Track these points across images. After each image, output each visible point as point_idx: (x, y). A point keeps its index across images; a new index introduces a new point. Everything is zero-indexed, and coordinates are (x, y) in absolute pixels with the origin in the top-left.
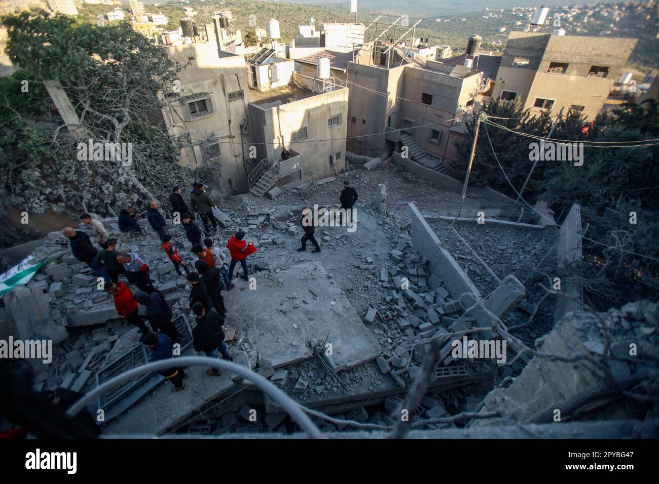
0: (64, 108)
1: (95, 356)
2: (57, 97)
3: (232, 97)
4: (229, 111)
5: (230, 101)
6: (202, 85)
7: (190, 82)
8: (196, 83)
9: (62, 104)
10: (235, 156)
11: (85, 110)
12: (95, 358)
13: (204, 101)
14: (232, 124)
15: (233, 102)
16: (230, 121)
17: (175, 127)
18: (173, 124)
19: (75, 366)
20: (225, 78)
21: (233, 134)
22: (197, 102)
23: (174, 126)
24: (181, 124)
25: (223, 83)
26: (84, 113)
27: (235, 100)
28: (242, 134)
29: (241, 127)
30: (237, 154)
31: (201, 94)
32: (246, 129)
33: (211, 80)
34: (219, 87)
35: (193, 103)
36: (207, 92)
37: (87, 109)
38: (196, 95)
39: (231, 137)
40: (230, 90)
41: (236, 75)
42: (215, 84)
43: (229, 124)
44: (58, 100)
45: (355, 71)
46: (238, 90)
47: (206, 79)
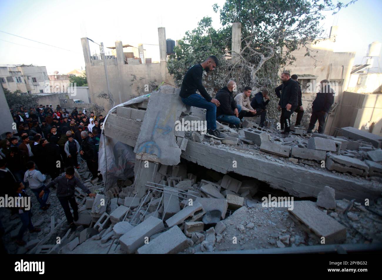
0: (236, 41)
1: (201, 211)
2: (235, 34)
6: (313, 69)
7: (304, 66)
8: (308, 67)
9: (236, 39)
11: (246, 47)
12: (201, 215)
19: (166, 210)
20: (333, 67)
22: (304, 79)
26: (245, 48)
31: (309, 75)
33: (320, 67)
34: (325, 73)
36: (314, 75)
37: (248, 46)
38: (305, 75)
40: (333, 77)
41: (343, 66)
42: (322, 70)
44: (235, 36)
46: (340, 78)
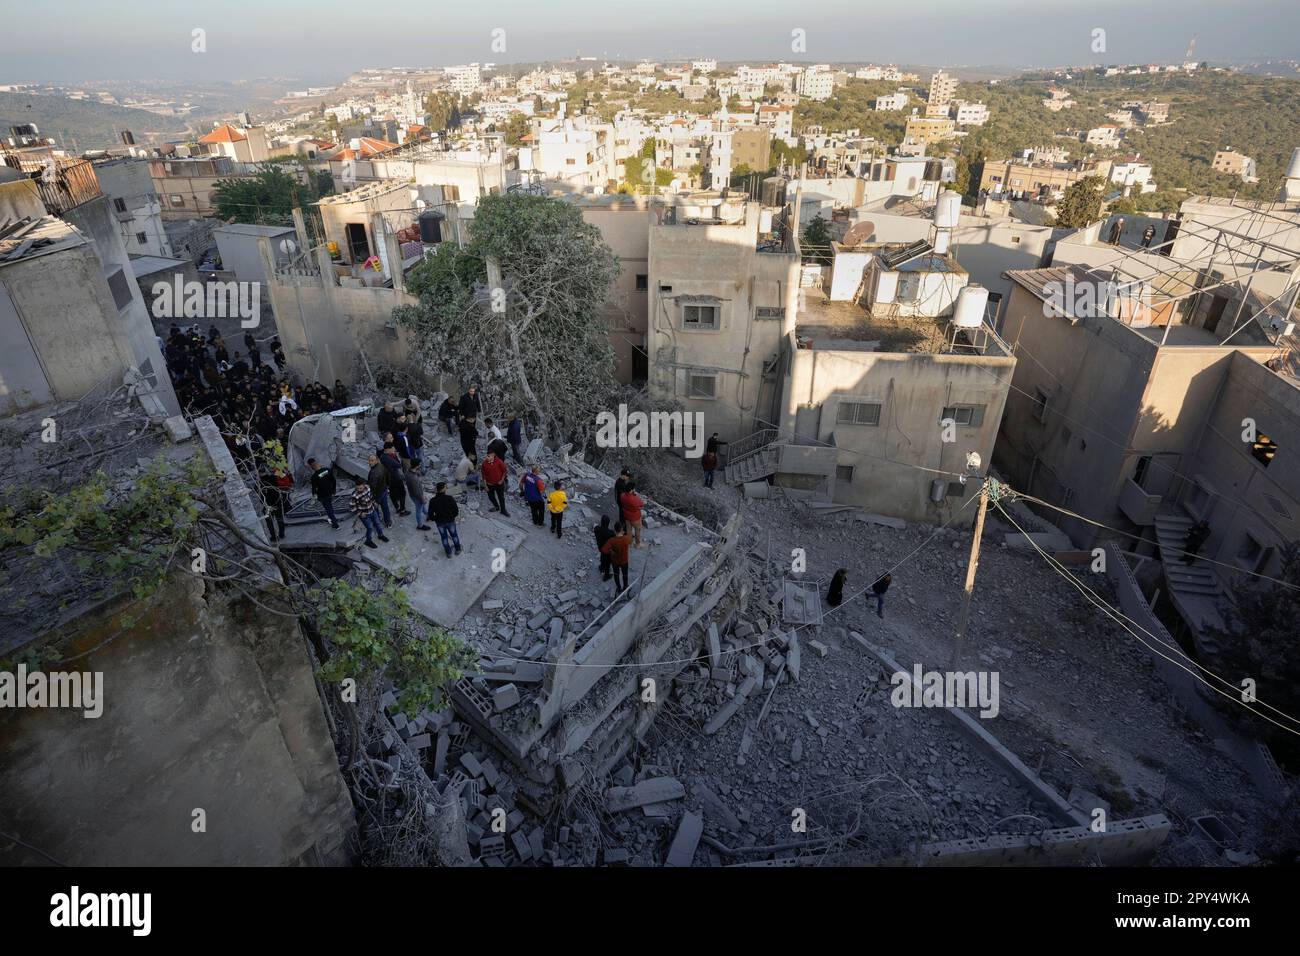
3: (763, 313)
4: (750, 335)
5: (757, 319)
6: (718, 285)
7: (700, 278)
8: (707, 281)
10: (742, 408)
13: (713, 308)
14: (749, 355)
15: (760, 322)
16: (747, 350)
17: (660, 334)
18: (658, 328)
20: (758, 282)
21: (747, 371)
22: (703, 308)
23: (658, 332)
24: (669, 332)
25: (751, 287)
27: (765, 320)
28: (763, 376)
29: (766, 364)
30: (745, 406)
31: (709, 297)
32: (773, 370)
33: (734, 282)
34: (744, 294)
35: (697, 308)
36: (722, 297)
38: (702, 298)
39: (741, 374)
40: (761, 302)
41: (779, 282)
42: (738, 288)
43: (745, 354)
45: (1098, 327)
46: (776, 305)
47: (727, 278)
